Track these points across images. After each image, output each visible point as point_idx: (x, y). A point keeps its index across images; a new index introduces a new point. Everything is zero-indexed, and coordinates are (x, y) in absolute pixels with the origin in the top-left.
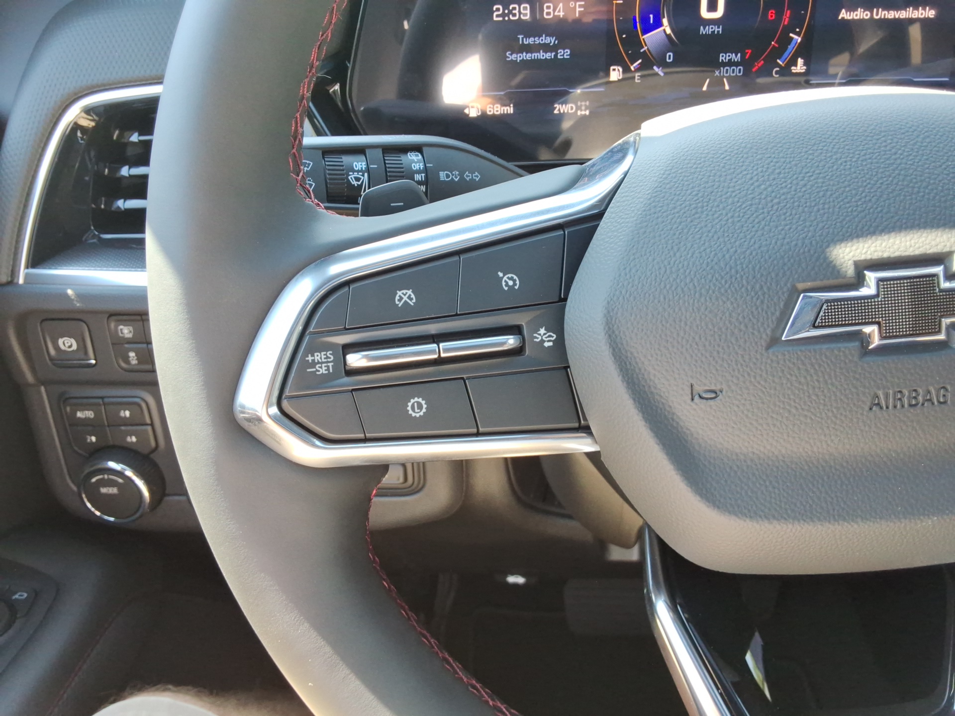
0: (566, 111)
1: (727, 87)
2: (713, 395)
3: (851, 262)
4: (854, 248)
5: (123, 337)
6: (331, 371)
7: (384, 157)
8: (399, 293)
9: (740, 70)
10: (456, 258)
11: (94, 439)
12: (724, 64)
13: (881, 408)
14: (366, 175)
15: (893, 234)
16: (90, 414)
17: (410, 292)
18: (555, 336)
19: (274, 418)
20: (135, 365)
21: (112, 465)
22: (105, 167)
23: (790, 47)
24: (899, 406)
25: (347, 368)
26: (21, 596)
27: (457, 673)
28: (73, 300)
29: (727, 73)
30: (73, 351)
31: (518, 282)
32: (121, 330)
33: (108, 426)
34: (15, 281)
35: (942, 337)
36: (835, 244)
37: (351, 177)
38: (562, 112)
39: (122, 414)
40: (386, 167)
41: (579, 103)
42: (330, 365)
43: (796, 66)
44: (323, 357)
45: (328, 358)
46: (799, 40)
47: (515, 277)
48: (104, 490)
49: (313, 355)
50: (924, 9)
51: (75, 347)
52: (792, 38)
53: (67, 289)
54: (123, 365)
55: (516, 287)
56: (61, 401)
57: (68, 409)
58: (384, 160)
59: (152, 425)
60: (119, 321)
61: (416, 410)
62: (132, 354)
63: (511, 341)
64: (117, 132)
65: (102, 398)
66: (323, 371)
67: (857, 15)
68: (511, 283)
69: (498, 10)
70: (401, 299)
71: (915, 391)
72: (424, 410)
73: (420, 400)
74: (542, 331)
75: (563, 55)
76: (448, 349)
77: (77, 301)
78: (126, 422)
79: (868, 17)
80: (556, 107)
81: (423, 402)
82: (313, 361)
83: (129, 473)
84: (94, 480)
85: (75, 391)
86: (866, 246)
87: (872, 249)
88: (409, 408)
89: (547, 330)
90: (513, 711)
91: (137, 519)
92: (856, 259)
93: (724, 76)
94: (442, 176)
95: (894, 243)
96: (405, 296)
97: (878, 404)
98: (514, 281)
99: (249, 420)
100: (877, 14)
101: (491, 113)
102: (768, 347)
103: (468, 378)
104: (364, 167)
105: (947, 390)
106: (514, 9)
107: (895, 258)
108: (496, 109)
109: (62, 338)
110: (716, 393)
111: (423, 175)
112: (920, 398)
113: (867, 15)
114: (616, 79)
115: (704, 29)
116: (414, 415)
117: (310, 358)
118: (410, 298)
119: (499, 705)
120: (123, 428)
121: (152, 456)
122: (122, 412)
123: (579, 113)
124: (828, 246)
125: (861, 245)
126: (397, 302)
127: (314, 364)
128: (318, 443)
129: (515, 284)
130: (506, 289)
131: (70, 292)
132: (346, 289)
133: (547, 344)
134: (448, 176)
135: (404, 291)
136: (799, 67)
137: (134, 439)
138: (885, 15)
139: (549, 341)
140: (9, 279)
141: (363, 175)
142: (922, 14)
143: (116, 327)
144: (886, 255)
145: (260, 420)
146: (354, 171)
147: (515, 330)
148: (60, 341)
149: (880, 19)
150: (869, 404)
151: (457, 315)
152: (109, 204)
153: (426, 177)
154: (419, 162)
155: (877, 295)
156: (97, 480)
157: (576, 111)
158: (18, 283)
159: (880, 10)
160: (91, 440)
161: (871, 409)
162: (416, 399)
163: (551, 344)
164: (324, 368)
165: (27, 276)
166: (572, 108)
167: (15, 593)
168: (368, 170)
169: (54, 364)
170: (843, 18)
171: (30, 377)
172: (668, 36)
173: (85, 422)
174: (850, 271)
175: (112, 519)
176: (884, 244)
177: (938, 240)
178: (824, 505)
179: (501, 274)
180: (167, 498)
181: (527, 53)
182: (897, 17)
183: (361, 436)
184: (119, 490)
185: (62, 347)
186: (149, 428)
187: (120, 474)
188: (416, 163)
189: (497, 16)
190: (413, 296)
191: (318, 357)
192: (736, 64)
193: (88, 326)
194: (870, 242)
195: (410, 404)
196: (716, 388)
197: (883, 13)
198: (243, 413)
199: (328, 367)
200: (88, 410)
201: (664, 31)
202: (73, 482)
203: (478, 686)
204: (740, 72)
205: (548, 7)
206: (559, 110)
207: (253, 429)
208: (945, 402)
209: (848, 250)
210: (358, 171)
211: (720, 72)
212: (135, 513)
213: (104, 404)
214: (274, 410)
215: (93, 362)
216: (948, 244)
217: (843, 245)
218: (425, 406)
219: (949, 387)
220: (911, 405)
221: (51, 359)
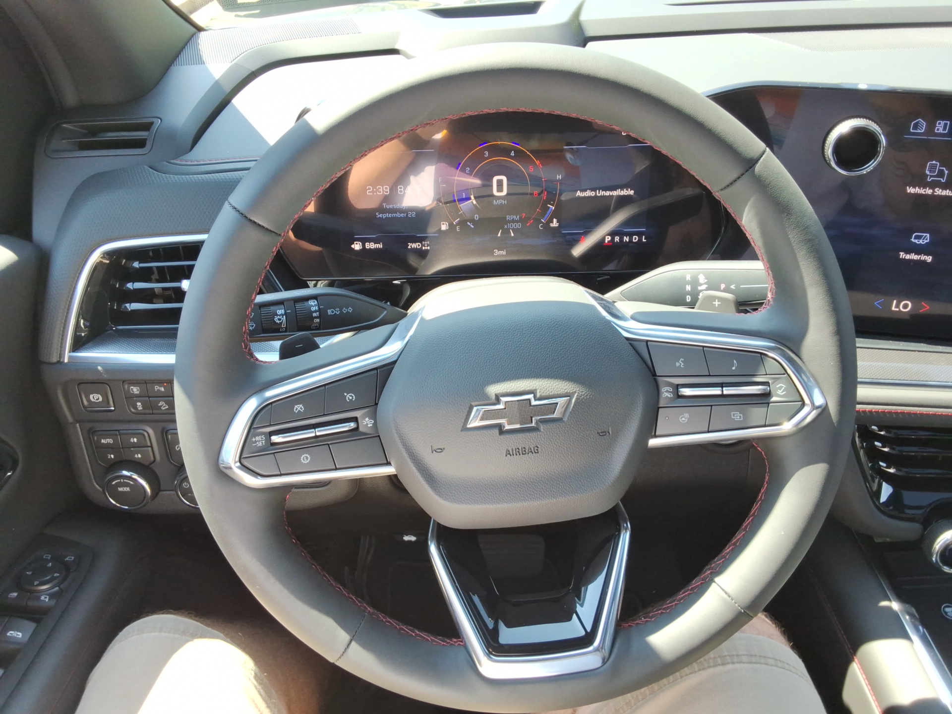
0: (415, 247)
1: (512, 235)
2: (440, 450)
3: (494, 394)
4: (496, 387)
5: (133, 394)
6: (264, 444)
7: (295, 305)
8: (296, 406)
9: (519, 225)
10: (323, 388)
11: (112, 456)
12: (510, 222)
13: (511, 455)
14: (284, 317)
15: (512, 381)
16: (110, 441)
17: (301, 406)
18: (373, 421)
19: (238, 467)
20: (141, 410)
21: (125, 473)
22: (117, 282)
23: (548, 212)
24: (518, 454)
25: (271, 442)
26: (70, 558)
27: (330, 581)
28: (102, 373)
29: (512, 226)
30: (100, 402)
31: (354, 397)
32: (132, 389)
33: (122, 448)
34: (62, 360)
35: (533, 425)
36: (488, 386)
37: (276, 319)
38: (413, 247)
39: (132, 440)
40: (296, 309)
41: (423, 243)
42: (264, 442)
43: (553, 223)
44: (260, 438)
45: (262, 438)
46: (553, 208)
47: (353, 395)
48: (120, 489)
49: (255, 438)
50: (627, 190)
51: (101, 399)
52: (549, 207)
53: (97, 366)
54: (133, 410)
55: (353, 400)
56: (90, 433)
57: (96, 438)
58: (295, 307)
59: (152, 447)
60: (130, 383)
61: (305, 460)
62: (139, 404)
63: (352, 425)
64: (124, 261)
65: (119, 431)
66: (260, 444)
67: (587, 194)
68: (351, 398)
69: (370, 189)
70: (297, 409)
71: (524, 448)
72: (309, 460)
73: (307, 455)
74: (367, 419)
75: (411, 215)
76: (320, 432)
77: (105, 374)
78: (134, 445)
79: (594, 195)
80: (409, 245)
81: (309, 456)
82: (255, 440)
83: (135, 476)
84: (114, 483)
85: (99, 426)
86: (501, 386)
87: (503, 388)
88: (302, 459)
89: (370, 419)
90: (359, 599)
91: (142, 507)
92: (496, 392)
93: (510, 229)
94: (329, 312)
95: (512, 385)
96: (299, 408)
97: (509, 454)
98: (352, 397)
99: (226, 468)
100: (599, 193)
101: (369, 248)
102: (462, 431)
103: (331, 444)
104: (283, 312)
105: (538, 447)
106: (380, 188)
107: (512, 392)
108: (371, 245)
109: (92, 394)
110: (442, 450)
111: (318, 313)
112: (527, 451)
113: (593, 194)
114: (445, 229)
115: (496, 201)
116: (304, 462)
117: (254, 439)
118: (301, 408)
119: (351, 596)
120: (132, 449)
121: (152, 466)
122: (132, 439)
123: (424, 248)
124: (485, 387)
125: (498, 386)
126: (295, 411)
127: (256, 442)
128: (259, 477)
129: (353, 398)
130: (348, 401)
131: (99, 368)
132: (270, 406)
133: (369, 425)
134: (333, 312)
135: (298, 406)
136: (554, 224)
137: (140, 456)
138: (604, 193)
139: (370, 424)
140: (58, 359)
141: (283, 317)
142: (626, 193)
143: (129, 388)
144: (508, 391)
145: (230, 468)
146: (277, 315)
147: (355, 419)
148: (91, 396)
149: (601, 196)
150: (505, 453)
151: (324, 415)
152: (119, 306)
153: (320, 314)
154: (315, 305)
155: (505, 409)
156: (116, 483)
157: (422, 247)
158: (63, 362)
159: (601, 191)
160: (110, 457)
161: (506, 456)
162: (305, 455)
163: (371, 425)
164: (261, 443)
165: (70, 357)
166: (419, 245)
167: (66, 557)
168: (286, 314)
169: (86, 410)
170: (579, 196)
171: (70, 419)
172: (475, 206)
173: (107, 446)
174: (494, 397)
175: (127, 507)
176: (508, 386)
177: (531, 384)
178: (490, 498)
179: (345, 394)
180: (161, 493)
181: (389, 214)
182: (611, 194)
183: (279, 473)
184: (130, 489)
185: (92, 400)
186: (150, 449)
187: (130, 478)
188: (313, 306)
189: (369, 192)
190: (303, 407)
191: (258, 438)
192: (517, 222)
193: (110, 387)
194: (502, 385)
195: (302, 457)
196: (442, 447)
197: (603, 192)
198: (223, 464)
199: (262, 443)
200: (109, 438)
201: (472, 202)
202: (97, 484)
203: (341, 588)
204: (519, 226)
205: (401, 188)
206: (411, 246)
207: (227, 472)
208: (538, 452)
209: (493, 388)
210: (280, 315)
211: (507, 226)
212: (142, 502)
213: (120, 434)
214: (238, 464)
215: (113, 408)
216: (535, 386)
217: (491, 386)
218: (309, 458)
219: (538, 446)
220: (523, 454)
221: (84, 407)
